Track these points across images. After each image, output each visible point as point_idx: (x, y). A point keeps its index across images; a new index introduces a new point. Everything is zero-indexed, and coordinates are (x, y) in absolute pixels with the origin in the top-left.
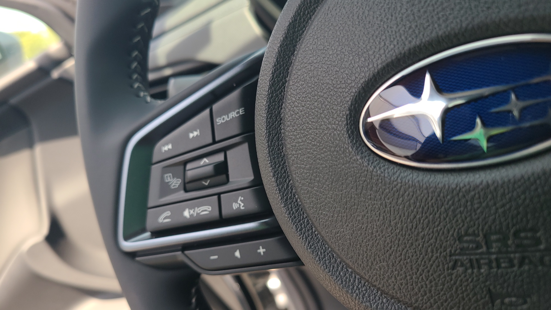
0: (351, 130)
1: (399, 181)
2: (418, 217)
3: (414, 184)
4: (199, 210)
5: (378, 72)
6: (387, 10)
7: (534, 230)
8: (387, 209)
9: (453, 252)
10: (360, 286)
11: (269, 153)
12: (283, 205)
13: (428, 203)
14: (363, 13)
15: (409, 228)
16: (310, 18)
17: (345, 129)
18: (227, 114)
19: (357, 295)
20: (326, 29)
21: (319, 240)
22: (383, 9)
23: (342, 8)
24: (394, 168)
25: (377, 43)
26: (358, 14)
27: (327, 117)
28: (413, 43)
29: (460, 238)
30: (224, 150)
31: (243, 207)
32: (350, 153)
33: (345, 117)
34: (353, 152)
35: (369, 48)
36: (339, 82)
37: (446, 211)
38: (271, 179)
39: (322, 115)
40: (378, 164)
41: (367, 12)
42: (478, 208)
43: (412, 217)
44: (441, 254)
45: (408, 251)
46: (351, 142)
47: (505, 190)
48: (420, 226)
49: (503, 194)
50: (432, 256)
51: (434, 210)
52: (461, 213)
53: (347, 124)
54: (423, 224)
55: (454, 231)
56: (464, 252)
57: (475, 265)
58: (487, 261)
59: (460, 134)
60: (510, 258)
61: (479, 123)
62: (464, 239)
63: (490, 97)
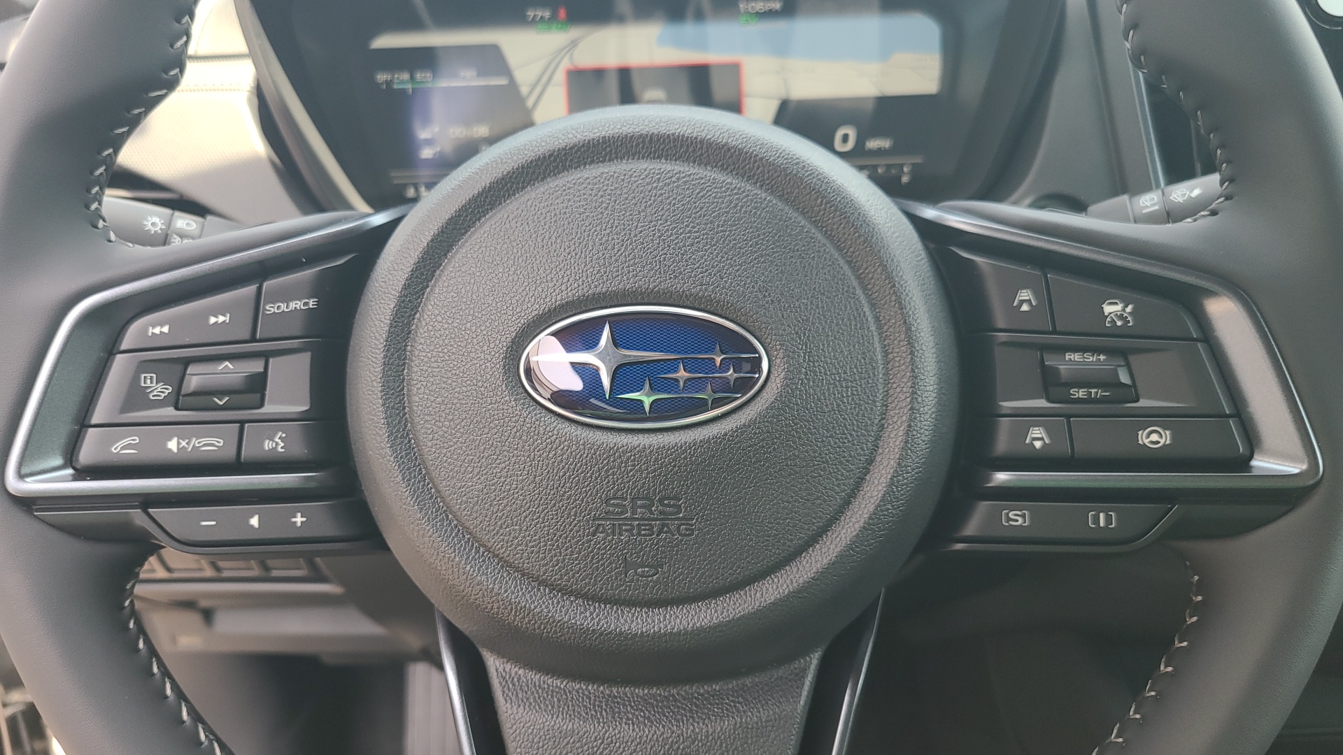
0: (509, 366)
1: (555, 432)
2: (568, 474)
3: (570, 437)
4: (199, 443)
5: (555, 309)
6: (577, 245)
7: (677, 498)
8: (534, 463)
9: (597, 515)
10: (477, 556)
11: (384, 372)
12: (389, 445)
13: (582, 460)
14: (550, 238)
15: (555, 486)
16: (479, 219)
17: (501, 363)
18: (287, 302)
19: (471, 567)
20: (500, 240)
21: (432, 496)
22: (573, 242)
23: (526, 223)
24: (551, 417)
25: (560, 277)
26: (543, 236)
27: (481, 344)
28: (599, 289)
29: (607, 502)
30: (266, 355)
31: (282, 448)
32: (503, 391)
33: (505, 349)
34: (507, 392)
35: (549, 278)
36: (505, 307)
37: (599, 469)
38: (378, 407)
39: (475, 340)
40: (534, 410)
41: (554, 238)
42: (631, 470)
43: (561, 474)
44: (584, 517)
45: (548, 512)
46: (506, 379)
47: (659, 455)
48: (568, 485)
49: (656, 459)
50: (574, 520)
51: (587, 468)
52: (613, 474)
53: (505, 358)
54: (572, 482)
55: (603, 493)
56: (608, 517)
57: (617, 531)
58: (629, 527)
59: (628, 393)
60: (650, 525)
61: (647, 386)
62: (612, 502)
63: (662, 363)
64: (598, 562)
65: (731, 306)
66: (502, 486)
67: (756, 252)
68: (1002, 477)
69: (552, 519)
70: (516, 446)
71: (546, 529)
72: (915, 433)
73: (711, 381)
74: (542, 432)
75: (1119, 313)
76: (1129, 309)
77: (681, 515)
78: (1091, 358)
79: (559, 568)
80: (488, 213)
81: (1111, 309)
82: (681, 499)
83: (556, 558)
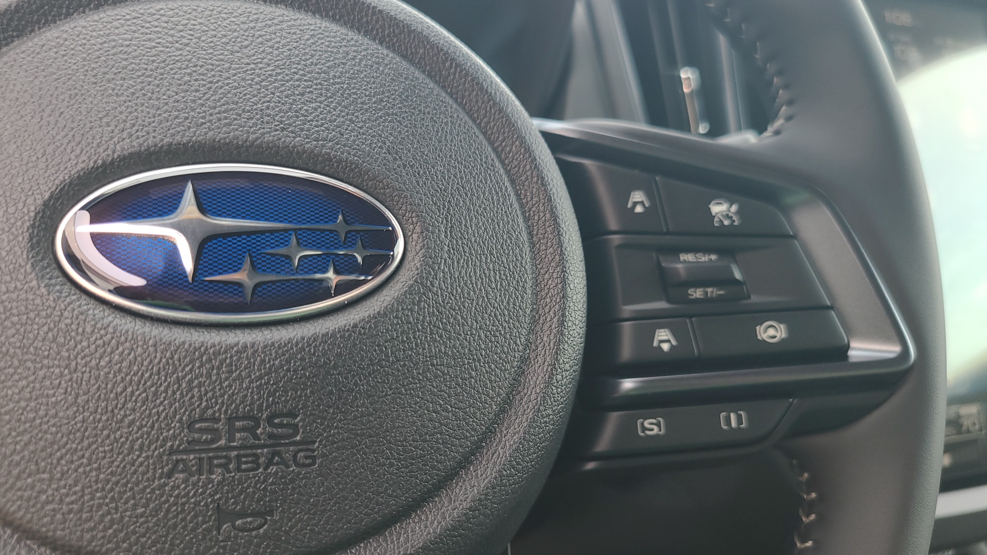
0: (37, 238)
1: (110, 330)
2: (129, 390)
3: (135, 336)
5: (112, 162)
7: (292, 415)
8: (75, 376)
9: (175, 447)
13: (152, 368)
15: (109, 408)
17: (26, 234)
24: (104, 310)
28: (178, 138)
29: (190, 426)
32: (26, 274)
33: (32, 214)
34: (33, 274)
35: (103, 123)
36: (34, 158)
37: (178, 380)
40: (78, 299)
42: (226, 379)
43: (119, 390)
44: (154, 451)
45: (97, 448)
46: (33, 257)
47: (266, 355)
48: (130, 405)
49: (263, 361)
50: (139, 456)
51: (159, 379)
52: (200, 385)
53: (33, 226)
54: (136, 401)
55: (184, 413)
56: (192, 447)
57: (206, 467)
58: (222, 461)
59: (220, 274)
60: (255, 455)
61: (247, 264)
62: (197, 426)
63: (267, 234)
64: (176, 516)
65: (355, 168)
66: (22, 414)
67: (381, 110)
68: (628, 384)
69: (104, 458)
70: (46, 353)
71: (94, 473)
72: (570, 324)
73: (333, 259)
74: (88, 329)
75: (724, 213)
76: (734, 208)
77: (298, 438)
78: (704, 258)
79: (115, 531)
80: (12, 41)
81: (718, 209)
82: (298, 416)
83: (109, 517)
